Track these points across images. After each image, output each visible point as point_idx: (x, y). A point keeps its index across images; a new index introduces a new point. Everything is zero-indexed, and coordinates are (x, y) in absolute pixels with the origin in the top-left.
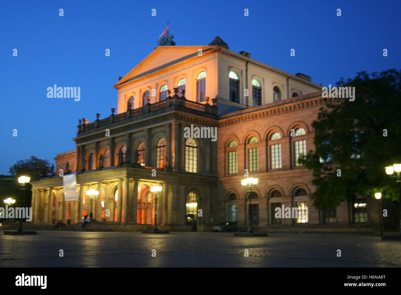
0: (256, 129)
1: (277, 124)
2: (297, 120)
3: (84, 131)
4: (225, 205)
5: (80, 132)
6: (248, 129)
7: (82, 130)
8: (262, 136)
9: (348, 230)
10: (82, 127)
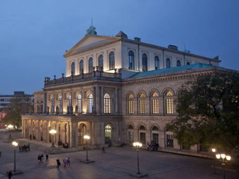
0: (144, 90)
1: (156, 88)
2: (167, 87)
3: (48, 84)
4: (127, 131)
5: (45, 85)
6: (139, 89)
7: (47, 84)
8: (147, 94)
9: (197, 155)
10: (47, 82)
